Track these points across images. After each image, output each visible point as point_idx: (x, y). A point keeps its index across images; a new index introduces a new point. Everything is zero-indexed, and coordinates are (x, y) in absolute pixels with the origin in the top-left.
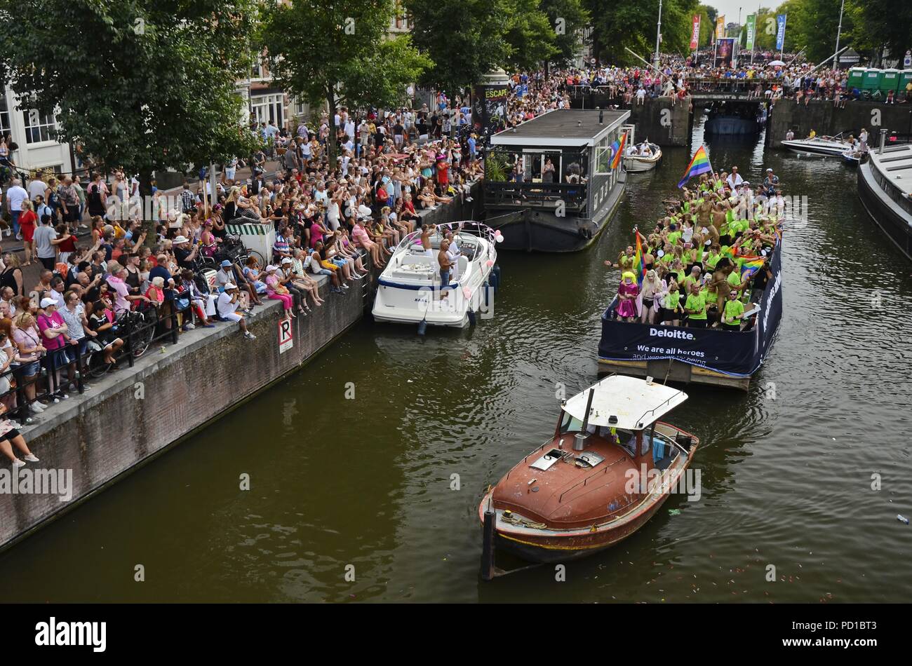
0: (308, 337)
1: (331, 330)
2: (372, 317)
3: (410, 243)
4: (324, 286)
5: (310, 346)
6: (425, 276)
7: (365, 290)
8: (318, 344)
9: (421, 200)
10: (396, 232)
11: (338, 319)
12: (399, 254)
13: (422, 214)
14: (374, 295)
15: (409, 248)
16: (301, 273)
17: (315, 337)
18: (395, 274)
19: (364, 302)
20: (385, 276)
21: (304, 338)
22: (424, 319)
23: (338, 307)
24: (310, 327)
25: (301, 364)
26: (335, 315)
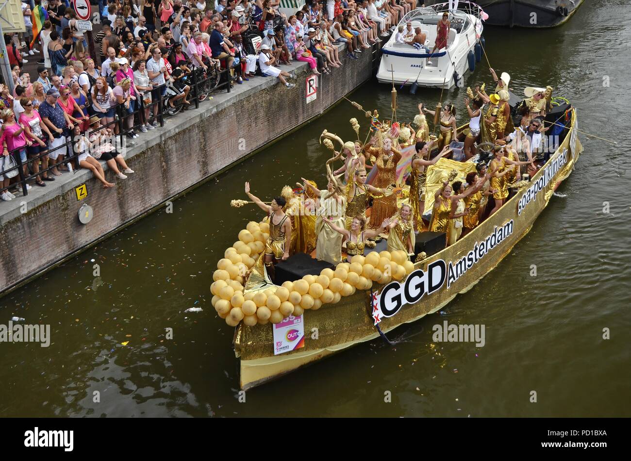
0: (328, 91)
1: (347, 87)
2: (377, 79)
5: (330, 98)
7: (373, 56)
8: (336, 97)
11: (352, 79)
17: (334, 92)
19: (373, 66)
20: (388, 46)
21: (325, 93)
22: (416, 81)
23: (352, 68)
24: (330, 84)
25: (322, 112)
26: (350, 75)
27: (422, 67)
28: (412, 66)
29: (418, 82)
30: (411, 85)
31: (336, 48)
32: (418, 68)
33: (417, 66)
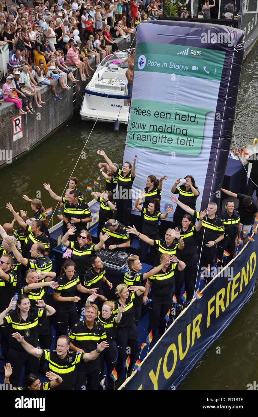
0: (33, 130)
1: (50, 125)
2: (80, 116)
3: (108, 62)
4: (45, 93)
5: (35, 136)
6: (119, 88)
7: (74, 97)
8: (41, 135)
9: (116, 30)
10: (98, 54)
11: (56, 118)
12: (101, 70)
13: (117, 41)
14: (82, 100)
15: (107, 66)
16: (28, 84)
17: (38, 130)
18: (97, 86)
19: (74, 106)
20: (90, 87)
21: (31, 131)
22: (118, 119)
23: (55, 109)
24: (35, 123)
25: (28, 149)
26: (53, 114)
27: (121, 107)
28: (112, 105)
29: (119, 120)
30: (114, 123)
31: (39, 90)
32: (118, 107)
33: (117, 106)
